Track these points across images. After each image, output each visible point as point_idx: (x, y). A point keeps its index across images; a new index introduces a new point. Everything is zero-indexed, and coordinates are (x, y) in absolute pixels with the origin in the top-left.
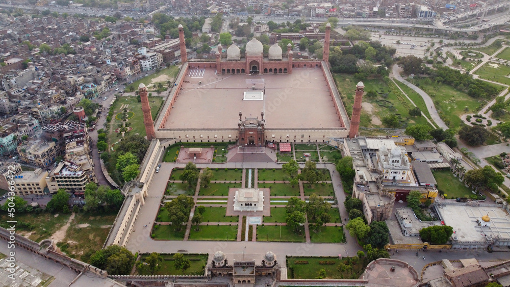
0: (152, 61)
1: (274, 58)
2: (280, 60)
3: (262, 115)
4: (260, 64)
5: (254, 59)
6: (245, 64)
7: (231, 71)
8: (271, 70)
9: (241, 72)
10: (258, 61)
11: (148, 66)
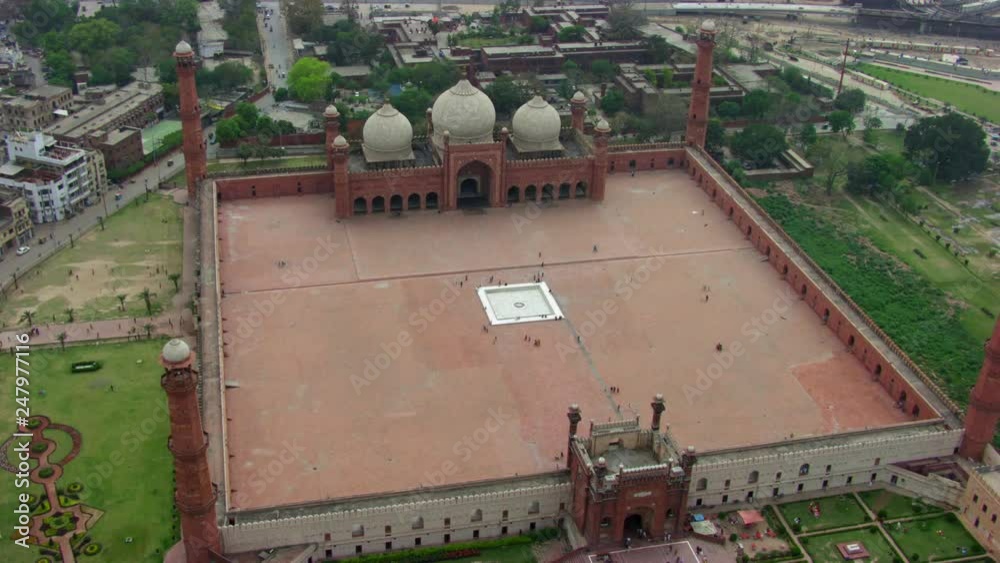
0: (71, 185)
1: (535, 148)
2: (558, 153)
3: (658, 408)
4: (497, 172)
5: (475, 156)
6: (442, 175)
7: (387, 204)
8: (531, 191)
9: (423, 206)
10: (490, 162)
11: (58, 204)
